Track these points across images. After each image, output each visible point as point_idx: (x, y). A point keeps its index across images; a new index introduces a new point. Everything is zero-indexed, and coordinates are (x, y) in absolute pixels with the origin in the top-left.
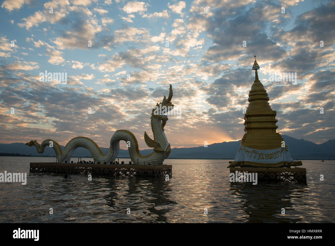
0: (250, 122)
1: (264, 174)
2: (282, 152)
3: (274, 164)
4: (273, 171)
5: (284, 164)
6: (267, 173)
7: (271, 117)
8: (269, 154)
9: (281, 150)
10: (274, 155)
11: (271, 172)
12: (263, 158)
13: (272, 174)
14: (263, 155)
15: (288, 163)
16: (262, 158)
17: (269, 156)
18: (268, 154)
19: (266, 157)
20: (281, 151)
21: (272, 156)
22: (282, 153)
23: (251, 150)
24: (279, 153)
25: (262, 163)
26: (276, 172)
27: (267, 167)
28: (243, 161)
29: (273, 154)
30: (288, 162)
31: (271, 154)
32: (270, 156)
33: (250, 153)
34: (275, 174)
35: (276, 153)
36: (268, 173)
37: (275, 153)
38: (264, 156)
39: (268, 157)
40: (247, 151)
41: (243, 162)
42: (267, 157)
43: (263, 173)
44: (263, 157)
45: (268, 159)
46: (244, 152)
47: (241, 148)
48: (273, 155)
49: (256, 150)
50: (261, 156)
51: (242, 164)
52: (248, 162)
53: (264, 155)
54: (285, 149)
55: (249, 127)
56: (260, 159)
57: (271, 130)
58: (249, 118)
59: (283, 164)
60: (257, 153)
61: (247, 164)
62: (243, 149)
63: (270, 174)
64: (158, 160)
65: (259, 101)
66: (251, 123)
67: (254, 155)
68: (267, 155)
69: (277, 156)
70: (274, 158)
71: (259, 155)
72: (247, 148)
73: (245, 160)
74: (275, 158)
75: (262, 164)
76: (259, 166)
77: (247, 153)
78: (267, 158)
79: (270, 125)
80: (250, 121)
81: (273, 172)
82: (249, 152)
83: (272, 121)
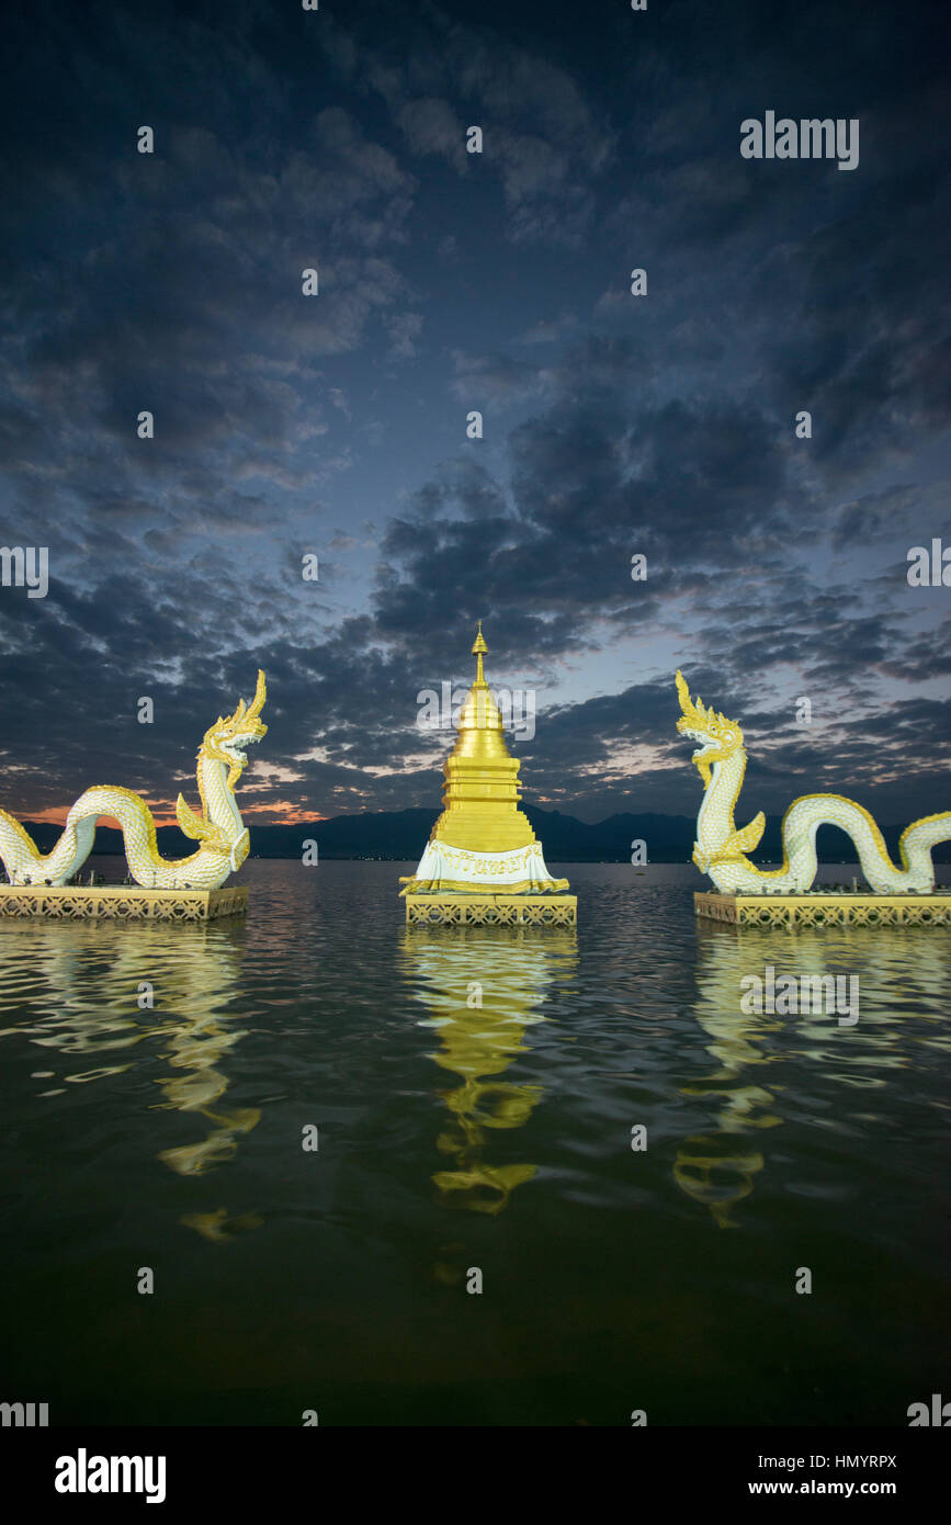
1: (485, 912)
2: (527, 858)
3: (512, 886)
4: (507, 905)
6: (493, 910)
7: (508, 772)
8: (500, 862)
9: (527, 853)
10: (510, 864)
11: (503, 907)
12: (484, 872)
13: (505, 910)
14: (484, 864)
15: (540, 883)
17: (498, 867)
18: (497, 863)
19: (491, 869)
20: (525, 855)
21: (506, 867)
22: (528, 861)
23: (457, 851)
24: (521, 859)
26: (512, 906)
27: (495, 895)
29: (509, 861)
30: (540, 881)
31: (502, 862)
32: (501, 867)
33: (455, 859)
34: (509, 909)
36: (496, 909)
37: (513, 860)
38: (488, 867)
39: (495, 870)
40: (448, 855)
41: (438, 881)
42: (493, 868)
43: (484, 910)
45: (495, 873)
46: (442, 857)
47: (434, 846)
48: (507, 864)
50: (481, 867)
51: (434, 887)
52: (450, 880)
53: (487, 865)
54: (535, 851)
55: (454, 795)
56: (477, 873)
57: (507, 804)
58: (456, 773)
60: (471, 860)
61: (447, 886)
62: (438, 850)
63: (499, 910)
64: (211, 874)
66: (461, 786)
67: (465, 864)
68: (495, 865)
69: (516, 866)
71: (476, 864)
72: (449, 847)
73: (443, 878)
74: (510, 872)
76: (475, 890)
78: (493, 872)
79: (505, 793)
80: (459, 781)
81: (506, 907)
83: (510, 782)
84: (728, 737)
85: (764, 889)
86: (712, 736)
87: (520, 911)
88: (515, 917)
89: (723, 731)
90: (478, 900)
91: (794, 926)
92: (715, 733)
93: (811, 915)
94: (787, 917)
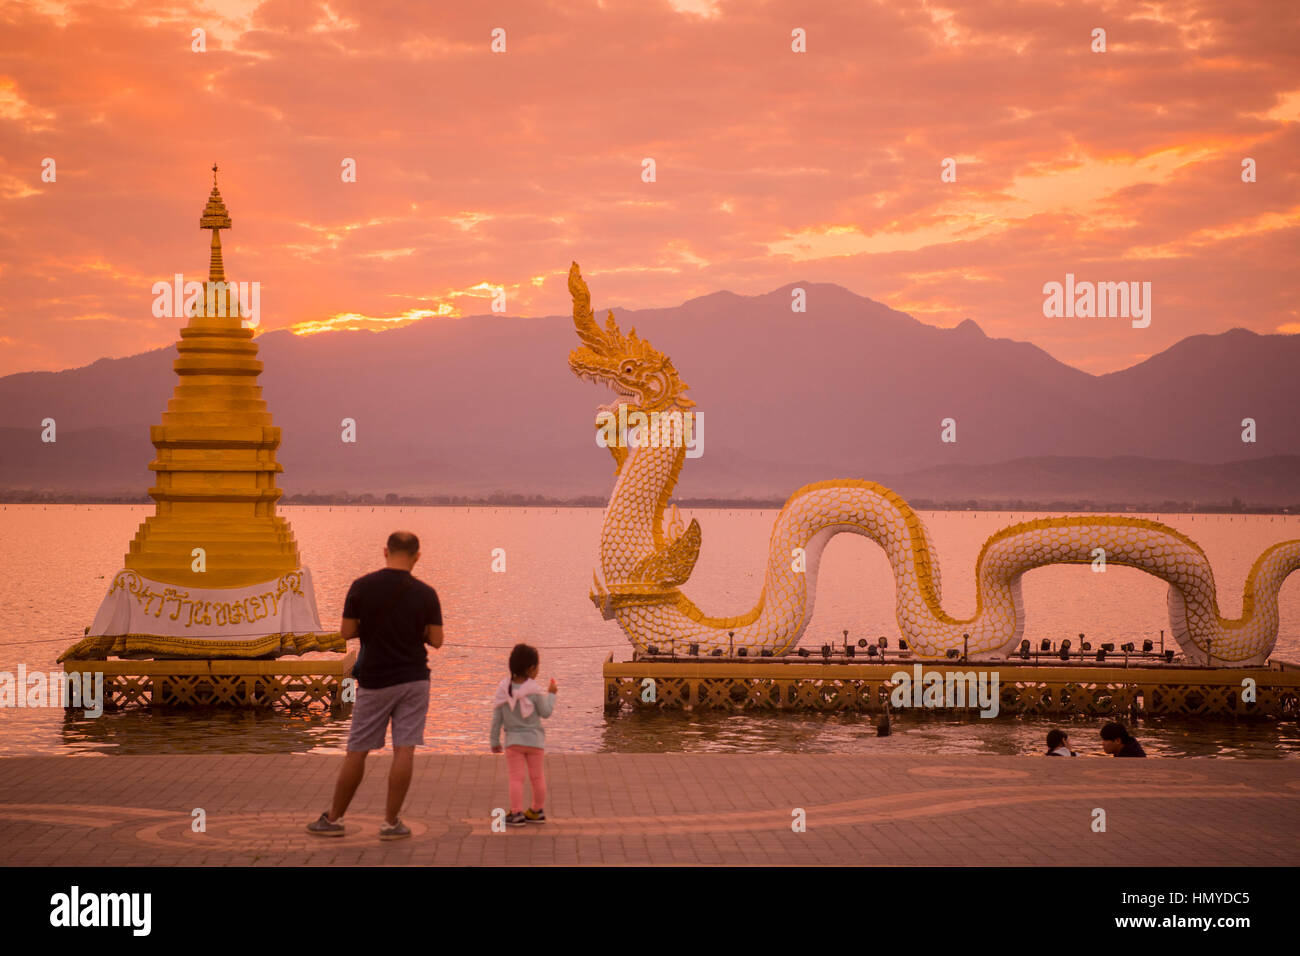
0: (170, 472)
1: (194, 686)
2: (278, 597)
3: (248, 644)
4: (229, 673)
5: (279, 643)
6: (207, 682)
7: (255, 451)
8: (232, 605)
9: (279, 590)
10: (250, 608)
11: (222, 677)
12: (207, 621)
13: (226, 683)
14: (206, 607)
15: (296, 640)
16: (201, 622)
17: (229, 612)
18: (228, 606)
19: (217, 616)
20: (276, 593)
21: (242, 612)
22: (280, 602)
23: (160, 588)
24: (269, 599)
25: (201, 639)
26: (238, 677)
27: (212, 658)
28: (125, 636)
29: (247, 603)
30: (297, 635)
31: (237, 606)
32: (234, 613)
33: (157, 602)
34: (233, 682)
35: (260, 601)
36: (211, 681)
37: (254, 602)
38: (211, 613)
39: (225, 617)
40: (144, 594)
41: (124, 638)
42: (221, 615)
43: (191, 683)
44: (205, 617)
45: (225, 623)
46: (133, 598)
47: (120, 582)
48: (245, 608)
49: (182, 590)
50: (201, 613)
51: (117, 647)
52: (148, 636)
53: (210, 608)
54: (292, 586)
55: (160, 492)
56: (193, 623)
57: (253, 505)
58: (165, 453)
59: (276, 645)
60: (183, 600)
61: (141, 646)
62: (127, 587)
63: (217, 682)
65: (214, 380)
66: (174, 475)
67: (171, 608)
68: (224, 609)
69: (261, 612)
70: (251, 619)
71: (192, 607)
72: (146, 582)
73: (133, 631)
74: (252, 622)
75: (202, 644)
76: (190, 651)
77: (144, 601)
78: (222, 621)
79: (248, 487)
80: (168, 468)
81: (228, 677)
82: (152, 596)
83: (260, 469)
84: (654, 386)
85: (694, 649)
86: (627, 382)
87: (251, 683)
88: (242, 694)
89: (644, 374)
90: (182, 667)
91: (695, 708)
92: (632, 378)
93: (726, 693)
94: (686, 695)
